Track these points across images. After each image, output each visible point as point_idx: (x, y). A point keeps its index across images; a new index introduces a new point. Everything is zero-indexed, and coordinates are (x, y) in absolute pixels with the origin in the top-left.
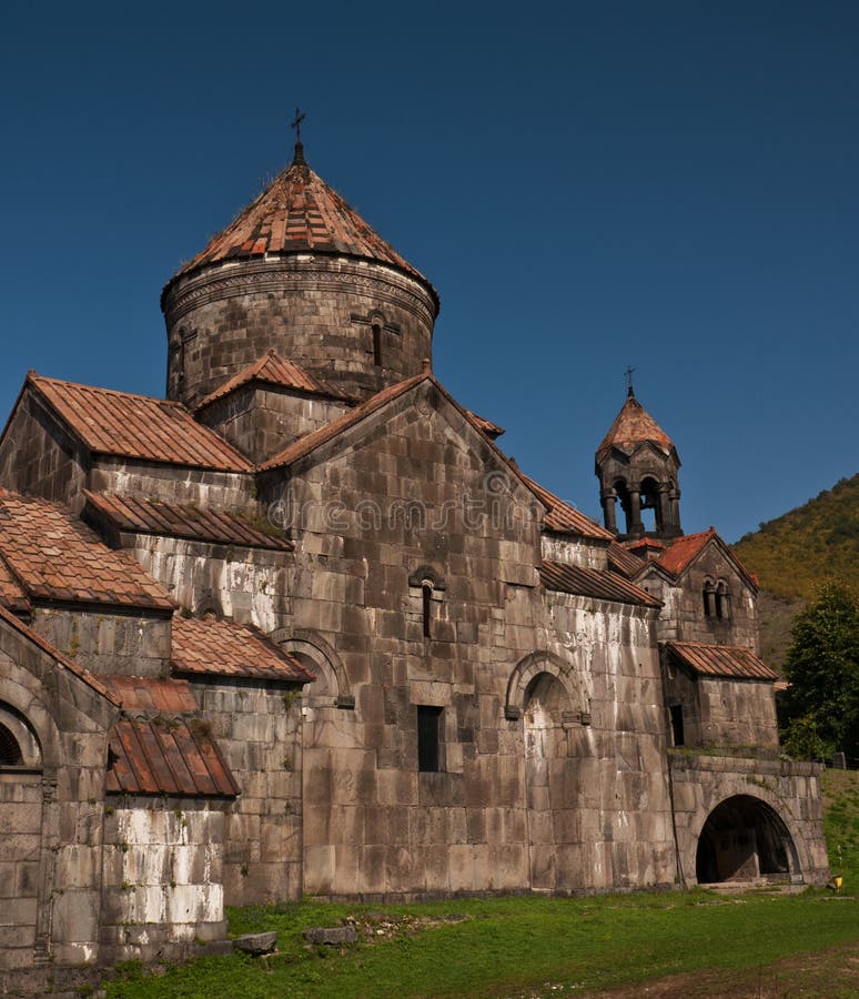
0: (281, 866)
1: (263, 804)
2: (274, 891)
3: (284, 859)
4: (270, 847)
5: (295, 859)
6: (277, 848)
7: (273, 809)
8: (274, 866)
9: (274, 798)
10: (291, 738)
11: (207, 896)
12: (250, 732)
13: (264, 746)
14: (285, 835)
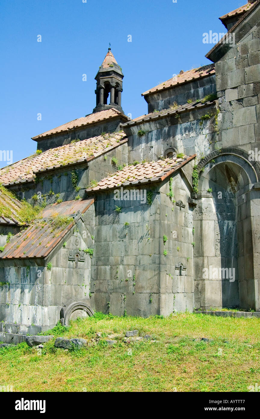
0: (147, 296)
1: (136, 259)
2: (142, 310)
3: (148, 291)
4: (140, 284)
5: (155, 291)
6: (144, 284)
7: (141, 262)
8: (142, 294)
9: (142, 255)
10: (153, 218)
11: (36, 311)
12: (129, 218)
13: (137, 225)
14: (149, 277)
